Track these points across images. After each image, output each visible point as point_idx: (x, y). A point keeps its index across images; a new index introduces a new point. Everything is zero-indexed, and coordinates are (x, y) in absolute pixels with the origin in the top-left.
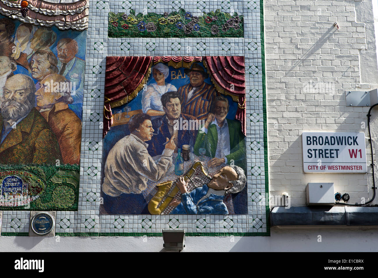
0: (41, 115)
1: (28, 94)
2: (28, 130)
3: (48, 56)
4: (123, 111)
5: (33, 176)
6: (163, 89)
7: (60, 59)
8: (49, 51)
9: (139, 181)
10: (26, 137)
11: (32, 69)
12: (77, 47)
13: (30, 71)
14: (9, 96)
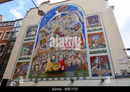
0: (83, 65)
4: (93, 63)
6: (98, 60)
8: (83, 56)
9: (97, 72)
13: (81, 59)
14: (78, 62)
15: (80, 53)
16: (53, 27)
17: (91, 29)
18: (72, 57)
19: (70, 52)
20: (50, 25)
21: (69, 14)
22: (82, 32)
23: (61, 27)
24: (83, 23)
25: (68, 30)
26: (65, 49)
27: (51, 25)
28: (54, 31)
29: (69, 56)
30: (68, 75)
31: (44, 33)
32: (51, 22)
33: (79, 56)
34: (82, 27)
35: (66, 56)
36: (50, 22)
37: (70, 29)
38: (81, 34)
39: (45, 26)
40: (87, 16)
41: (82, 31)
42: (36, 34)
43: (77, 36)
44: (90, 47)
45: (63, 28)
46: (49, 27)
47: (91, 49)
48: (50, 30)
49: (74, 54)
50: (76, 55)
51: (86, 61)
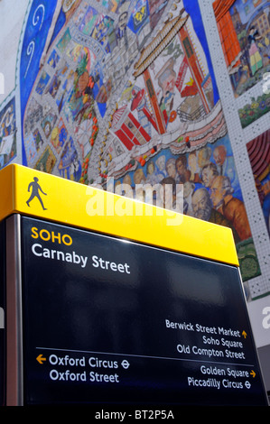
1: (206, 201)
7: (218, 164)
8: (210, 162)
11: (203, 182)
12: (225, 149)
14: (196, 209)
15: (193, 147)
16: (65, 70)
19: (151, 167)
20: (51, 63)
25: (123, 40)
26: (128, 160)
27: (54, 66)
28: (70, 87)
31: (37, 126)
32: (54, 47)
33: (194, 165)
36: (51, 51)
37: (129, 32)
38: (181, 29)
39: (35, 85)
41: (181, 6)
43: (166, 52)
44: (239, 80)
45: (102, 43)
46: (50, 81)
47: (242, 96)
48: (54, 91)
49: (167, 169)
50: (176, 169)
51: (233, 184)
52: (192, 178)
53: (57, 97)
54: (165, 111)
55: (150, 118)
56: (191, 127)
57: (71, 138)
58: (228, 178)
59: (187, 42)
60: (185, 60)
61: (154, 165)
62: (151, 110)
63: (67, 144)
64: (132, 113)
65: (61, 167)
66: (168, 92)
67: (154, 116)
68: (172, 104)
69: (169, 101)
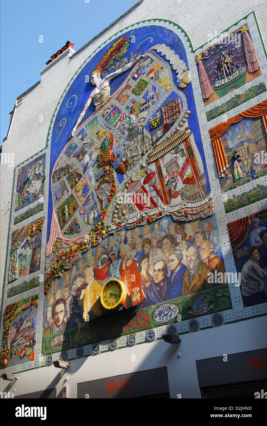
0: (204, 264)
1: (196, 255)
2: (200, 273)
3: (201, 234)
4: (242, 249)
5: (208, 295)
6: (259, 231)
7: (207, 233)
8: (201, 231)
9: (259, 284)
10: (200, 277)
11: (195, 242)
12: (213, 224)
13: (195, 243)
14: (189, 259)
15: (190, 218)
16: (91, 144)
17: (219, 102)
18: (166, 241)
19: (156, 225)
20: (80, 137)
21: (134, 70)
22: (187, 129)
23: (116, 133)
24: (187, 89)
25: (140, 136)
26: (139, 217)
27: (82, 139)
28: (94, 157)
29: (154, 243)
30: (157, 319)
31: (64, 178)
32: (83, 126)
33: (189, 230)
34: (185, 107)
35: (143, 246)
36: (80, 128)
37: (146, 132)
38: (186, 140)
39: (65, 150)
40: (200, 51)
41: (186, 125)
42: (42, 187)
43: (173, 151)
44: (225, 182)
45: (124, 134)
46: (77, 149)
47: (227, 192)
48: (81, 157)
49: (168, 229)
50: (176, 230)
51: (217, 247)
52: (188, 238)
53: (82, 162)
54: (170, 190)
55: (158, 192)
56: (189, 205)
57: (92, 193)
58: (213, 243)
59: (189, 149)
60: (187, 160)
61: (159, 224)
62: (159, 187)
63: (89, 196)
64: (144, 186)
65: (82, 212)
66: (173, 178)
67: (161, 192)
68: (175, 186)
69: (174, 184)
